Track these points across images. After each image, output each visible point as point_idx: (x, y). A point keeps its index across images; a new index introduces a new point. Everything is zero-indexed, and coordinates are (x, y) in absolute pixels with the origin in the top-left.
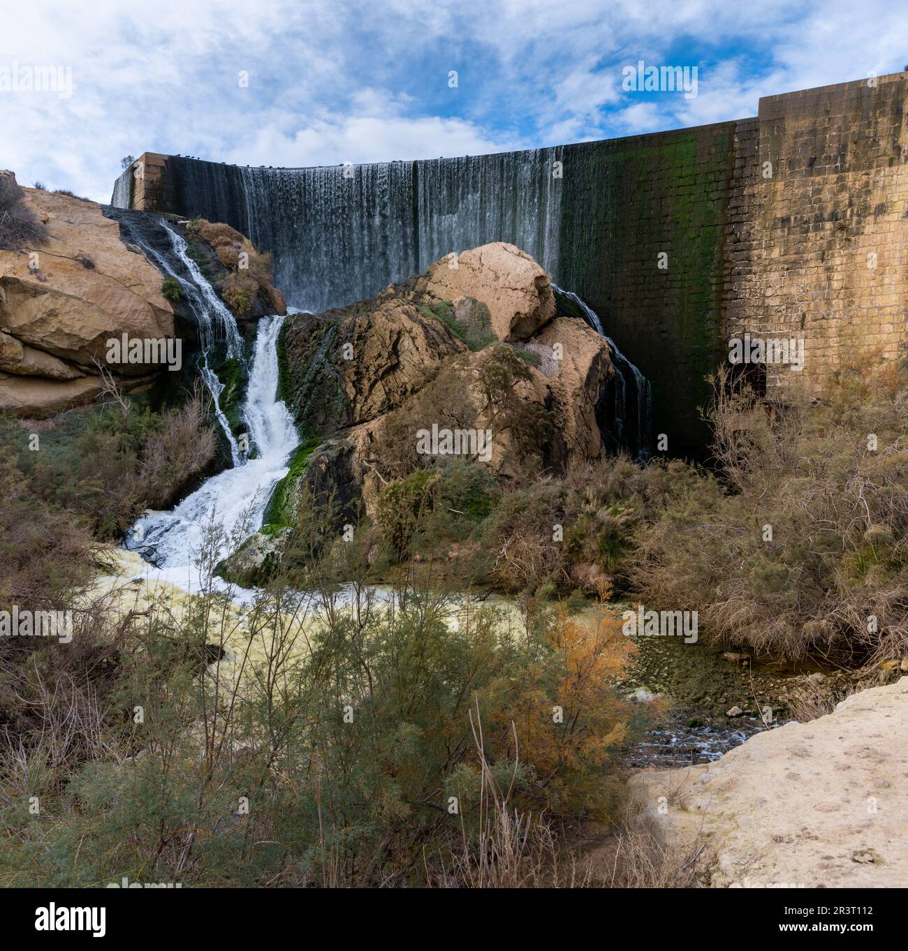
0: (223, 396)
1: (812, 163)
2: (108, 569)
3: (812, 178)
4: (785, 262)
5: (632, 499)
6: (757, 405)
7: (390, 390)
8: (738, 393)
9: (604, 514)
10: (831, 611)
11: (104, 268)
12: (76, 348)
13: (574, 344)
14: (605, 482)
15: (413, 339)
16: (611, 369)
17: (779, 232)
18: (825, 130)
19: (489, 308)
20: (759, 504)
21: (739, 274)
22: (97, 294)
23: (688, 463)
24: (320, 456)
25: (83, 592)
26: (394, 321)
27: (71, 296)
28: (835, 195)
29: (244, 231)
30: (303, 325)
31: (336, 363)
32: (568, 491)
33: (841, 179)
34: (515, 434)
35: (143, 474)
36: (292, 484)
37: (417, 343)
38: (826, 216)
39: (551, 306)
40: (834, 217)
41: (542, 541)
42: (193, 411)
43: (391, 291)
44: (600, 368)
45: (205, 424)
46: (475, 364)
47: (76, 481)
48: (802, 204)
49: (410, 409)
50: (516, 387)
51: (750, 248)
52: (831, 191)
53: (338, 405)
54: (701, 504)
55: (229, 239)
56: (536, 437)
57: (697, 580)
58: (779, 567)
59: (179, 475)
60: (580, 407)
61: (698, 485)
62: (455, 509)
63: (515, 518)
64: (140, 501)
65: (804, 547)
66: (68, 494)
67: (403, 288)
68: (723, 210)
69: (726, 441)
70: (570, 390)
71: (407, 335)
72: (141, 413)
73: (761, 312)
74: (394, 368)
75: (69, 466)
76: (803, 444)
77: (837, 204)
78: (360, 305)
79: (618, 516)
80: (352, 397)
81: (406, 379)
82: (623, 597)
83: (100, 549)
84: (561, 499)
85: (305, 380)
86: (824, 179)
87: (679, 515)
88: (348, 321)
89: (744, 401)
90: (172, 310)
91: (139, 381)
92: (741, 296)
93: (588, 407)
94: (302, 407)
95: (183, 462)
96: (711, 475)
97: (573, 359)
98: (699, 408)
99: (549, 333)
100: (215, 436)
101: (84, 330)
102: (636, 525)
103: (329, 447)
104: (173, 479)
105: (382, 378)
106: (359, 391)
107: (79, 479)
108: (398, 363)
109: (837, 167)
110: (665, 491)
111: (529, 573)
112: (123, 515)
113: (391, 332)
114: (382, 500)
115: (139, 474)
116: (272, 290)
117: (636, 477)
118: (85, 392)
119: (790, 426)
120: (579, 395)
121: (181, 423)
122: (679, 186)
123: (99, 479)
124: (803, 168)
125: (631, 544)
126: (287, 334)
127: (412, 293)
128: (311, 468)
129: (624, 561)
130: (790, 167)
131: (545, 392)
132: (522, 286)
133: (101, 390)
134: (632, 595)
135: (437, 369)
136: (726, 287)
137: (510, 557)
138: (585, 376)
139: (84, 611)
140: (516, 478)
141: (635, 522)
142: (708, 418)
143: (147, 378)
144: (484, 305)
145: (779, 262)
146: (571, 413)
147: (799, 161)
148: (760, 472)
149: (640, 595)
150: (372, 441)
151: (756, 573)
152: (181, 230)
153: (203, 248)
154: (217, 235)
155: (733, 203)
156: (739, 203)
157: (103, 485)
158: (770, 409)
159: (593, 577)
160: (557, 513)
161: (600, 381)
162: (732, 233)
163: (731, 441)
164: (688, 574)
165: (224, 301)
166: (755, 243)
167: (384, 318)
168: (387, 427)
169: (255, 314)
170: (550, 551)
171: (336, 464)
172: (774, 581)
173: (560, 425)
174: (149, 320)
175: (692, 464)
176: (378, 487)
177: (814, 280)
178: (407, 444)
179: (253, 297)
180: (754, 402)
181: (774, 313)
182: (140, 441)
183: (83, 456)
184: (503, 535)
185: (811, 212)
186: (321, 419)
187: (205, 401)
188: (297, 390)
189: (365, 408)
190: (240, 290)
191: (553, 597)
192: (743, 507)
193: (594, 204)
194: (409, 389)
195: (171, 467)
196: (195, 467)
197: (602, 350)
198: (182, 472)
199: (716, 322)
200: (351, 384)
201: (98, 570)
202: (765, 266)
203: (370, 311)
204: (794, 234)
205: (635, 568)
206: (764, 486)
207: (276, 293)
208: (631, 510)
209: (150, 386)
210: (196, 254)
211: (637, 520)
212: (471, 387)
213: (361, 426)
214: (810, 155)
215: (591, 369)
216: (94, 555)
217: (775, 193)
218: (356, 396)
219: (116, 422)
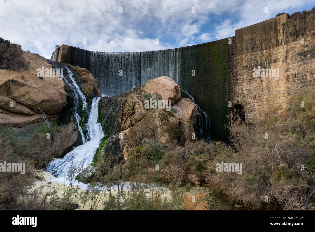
0: (80, 122)
1: (253, 48)
2: (40, 179)
3: (253, 53)
4: (248, 79)
5: (205, 153)
6: (243, 124)
7: (132, 120)
8: (237, 121)
9: (197, 158)
10: (269, 192)
11: (46, 79)
12: (34, 105)
13: (187, 106)
14: (197, 148)
15: (139, 105)
16: (198, 114)
17: (245, 70)
18: (255, 38)
19: (161, 96)
20: (245, 155)
21: (234, 84)
22: (43, 87)
23: (222, 142)
24: (110, 141)
25: (30, 188)
26: (133, 99)
27: (34, 88)
28: (261, 58)
29: (90, 71)
30: (106, 100)
31: (116, 112)
32: (186, 151)
33: (262, 53)
34: (169, 133)
35: (53, 146)
36: (101, 149)
37: (140, 106)
38: (259, 64)
39: (180, 95)
40: (261, 65)
41: (178, 167)
42: (71, 126)
43: (133, 90)
44: (194, 113)
45: (74, 130)
46: (157, 112)
47: (31, 149)
48: (251, 62)
49: (138, 126)
50: (170, 119)
51: (237, 76)
52: (259, 56)
53: (116, 125)
54: (227, 155)
55: (85, 73)
56: (176, 135)
57: (226, 180)
58: (252, 177)
59: (65, 147)
60: (189, 125)
61: (226, 149)
62: (151, 157)
63: (170, 160)
64: (52, 155)
65: (260, 170)
66: (27, 153)
67: (136, 89)
68: (228, 65)
69: (234, 135)
70: (186, 120)
71: (137, 104)
72: (54, 126)
73: (242, 95)
74: (133, 113)
75: (28, 144)
76: (258, 136)
77: (262, 60)
78: (124, 94)
79: (201, 159)
80: (120, 122)
81: (137, 117)
82: (203, 185)
83: (38, 172)
84: (184, 154)
85: (106, 117)
86: (257, 53)
87: (220, 159)
88: (120, 99)
89: (238, 123)
90: (66, 94)
91: (54, 116)
92: (236, 90)
93: (191, 125)
94: (105, 125)
95: (67, 142)
96: (230, 146)
97: (187, 111)
98: (225, 125)
99: (179, 103)
100: (77, 134)
101: (37, 99)
102: (207, 162)
103: (113, 138)
104: (63, 148)
105: (129, 117)
106: (123, 121)
107: (32, 148)
108: (134, 112)
109: (260, 49)
110: (215, 151)
111: (174, 177)
112: (46, 160)
113: (132, 103)
114: (129, 154)
115: (52, 146)
116: (97, 89)
117: (206, 147)
118: (36, 119)
119: (254, 130)
120: (188, 122)
121: (67, 130)
122: (215, 58)
123: (38, 148)
124: (250, 50)
125: (205, 168)
126: (101, 103)
127: (139, 91)
128: (107, 144)
129: (203, 173)
130: (246, 50)
131: (179, 120)
132: (171, 89)
133: (41, 118)
134: (206, 184)
135: (146, 114)
136: (231, 88)
137: (168, 172)
138: (190, 116)
139: (31, 194)
140: (170, 147)
141: (206, 161)
142: (228, 128)
143: (57, 115)
144: (160, 95)
145: (246, 79)
146: (186, 127)
147: (249, 48)
148: (245, 145)
149: (208, 185)
150: (126, 136)
151: (244, 179)
152: (71, 69)
153: (77, 75)
154: (82, 72)
155: (231, 62)
156: (233, 62)
157: (39, 150)
158: (247, 125)
159: (194, 179)
160: (183, 158)
161: (195, 117)
162: (231, 71)
163: (235, 135)
164: (223, 178)
165: (83, 92)
166: (238, 74)
167: (130, 99)
168: (131, 132)
169: (92, 96)
170: (180, 170)
171: (115, 143)
172: (250, 181)
173: (183, 131)
174: (59, 97)
175: (224, 142)
176: (128, 150)
177: (257, 84)
178: (137, 137)
179: (92, 91)
180: (242, 123)
181: (246, 95)
182: (53, 135)
183: (33, 140)
184: (166, 165)
185: (254, 63)
186: (111, 129)
187: (75, 123)
188: (104, 120)
189: (124, 126)
190: (88, 89)
191: (181, 186)
192: (240, 156)
193: (191, 64)
194: (138, 120)
195: (63, 144)
196: (70, 144)
197: (195, 108)
198: (66, 146)
199: (229, 98)
200: (120, 118)
201: (36, 179)
202: (242, 81)
203: (126, 96)
204: (250, 70)
205: (207, 176)
206: (246, 149)
207: (99, 90)
208: (205, 157)
209: (57, 118)
210: (75, 77)
211: (207, 160)
212: (156, 119)
213: (123, 131)
214: (252, 46)
215: (192, 114)
216: (35, 174)
217: (243, 58)
218: (121, 122)
219: (45, 129)
